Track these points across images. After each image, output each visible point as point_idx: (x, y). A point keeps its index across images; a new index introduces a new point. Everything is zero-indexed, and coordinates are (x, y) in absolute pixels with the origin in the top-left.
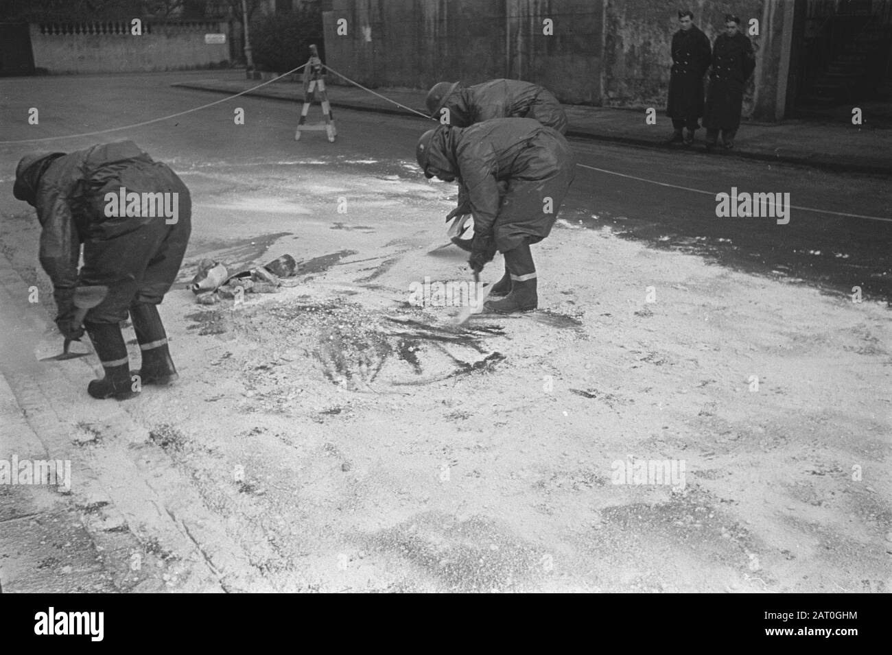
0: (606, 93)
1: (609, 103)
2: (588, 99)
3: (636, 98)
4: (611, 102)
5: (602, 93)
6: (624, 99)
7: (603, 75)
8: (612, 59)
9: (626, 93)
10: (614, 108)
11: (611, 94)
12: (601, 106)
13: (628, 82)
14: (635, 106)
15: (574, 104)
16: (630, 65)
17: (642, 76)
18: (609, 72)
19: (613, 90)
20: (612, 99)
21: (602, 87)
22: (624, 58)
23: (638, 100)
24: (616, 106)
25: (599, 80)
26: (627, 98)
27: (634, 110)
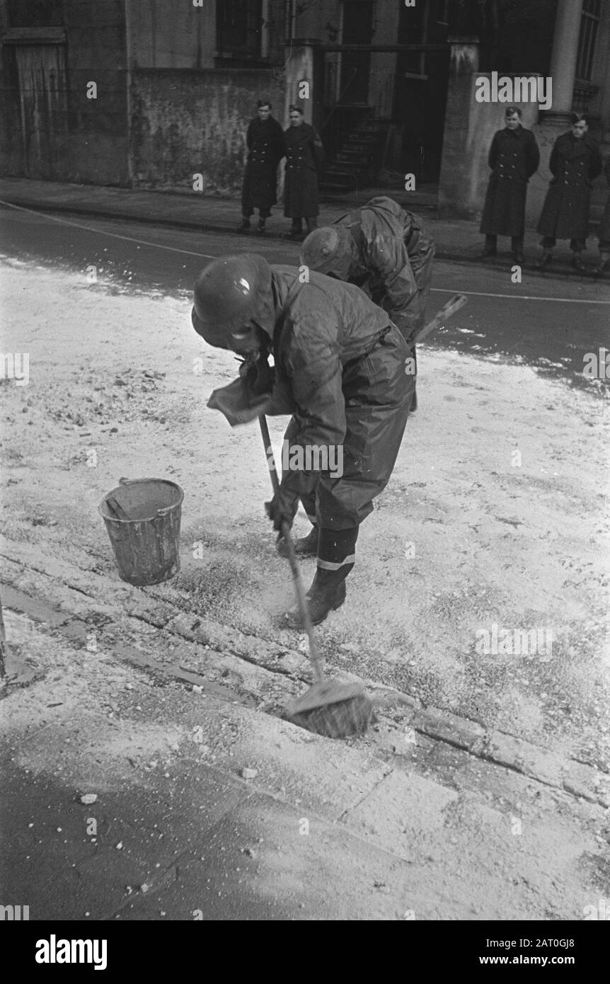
0: (135, 174)
1: (138, 186)
2: (117, 181)
3: (166, 181)
4: (142, 184)
5: (131, 174)
6: (154, 182)
7: (130, 156)
8: (139, 140)
9: (156, 176)
10: (145, 191)
11: (141, 176)
12: (130, 188)
13: (157, 163)
14: (165, 189)
15: (102, 186)
16: (158, 147)
17: (171, 159)
18: (137, 153)
19: (141, 172)
20: (142, 181)
21: (130, 168)
22: (151, 139)
23: (169, 183)
24: (147, 189)
25: (127, 161)
26: (156, 181)
27: (165, 193)
